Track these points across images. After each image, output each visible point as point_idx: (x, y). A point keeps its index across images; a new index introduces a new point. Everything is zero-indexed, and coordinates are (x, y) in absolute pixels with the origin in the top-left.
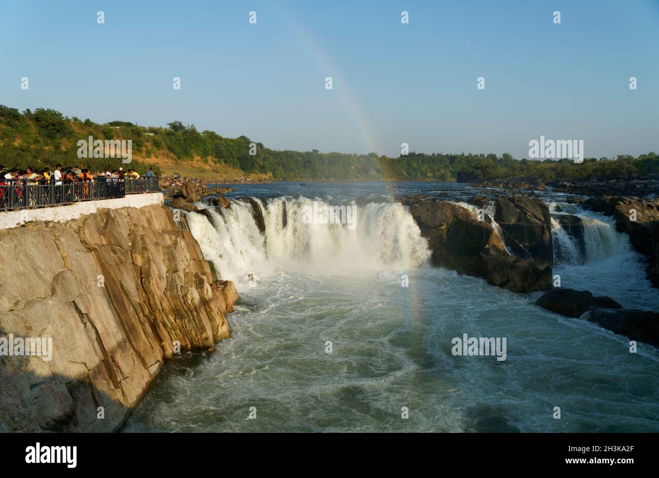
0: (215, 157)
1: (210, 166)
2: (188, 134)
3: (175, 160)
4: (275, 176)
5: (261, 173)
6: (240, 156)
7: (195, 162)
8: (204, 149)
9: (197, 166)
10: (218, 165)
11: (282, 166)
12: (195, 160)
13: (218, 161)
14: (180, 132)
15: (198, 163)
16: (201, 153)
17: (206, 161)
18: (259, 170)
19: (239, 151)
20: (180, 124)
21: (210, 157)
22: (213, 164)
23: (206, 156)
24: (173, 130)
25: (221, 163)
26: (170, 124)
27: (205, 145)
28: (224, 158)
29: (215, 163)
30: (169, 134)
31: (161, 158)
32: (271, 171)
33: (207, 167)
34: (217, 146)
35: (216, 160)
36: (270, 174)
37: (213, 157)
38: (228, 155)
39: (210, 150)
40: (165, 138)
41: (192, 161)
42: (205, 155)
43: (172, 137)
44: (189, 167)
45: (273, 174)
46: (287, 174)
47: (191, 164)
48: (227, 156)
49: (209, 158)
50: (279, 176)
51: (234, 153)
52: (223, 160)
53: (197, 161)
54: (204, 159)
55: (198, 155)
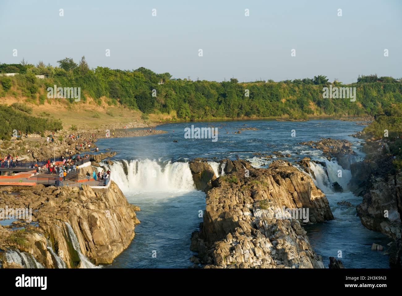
0: (110, 97)
1: (104, 108)
2: (80, 73)
3: (67, 104)
4: (179, 115)
5: (163, 112)
6: (138, 94)
7: (88, 104)
8: (98, 89)
9: (90, 109)
10: (112, 106)
11: (189, 103)
12: (88, 102)
13: (113, 102)
14: (71, 71)
15: (90, 105)
16: (94, 93)
17: (99, 103)
18: (160, 110)
19: (136, 88)
20: (71, 61)
21: (104, 97)
22: (106, 105)
23: (99, 97)
24: (63, 70)
25: (115, 104)
26: (61, 62)
27: (98, 84)
28: (119, 98)
29: (109, 103)
30: (59, 75)
31: (53, 104)
32: (175, 109)
33: (101, 109)
34: (111, 84)
35: (110, 100)
36: (174, 113)
37: (107, 97)
38: (124, 93)
39: (104, 89)
40: (57, 80)
41: (84, 103)
42: (98, 95)
43: (64, 78)
44: (82, 111)
45: (178, 113)
46: (194, 113)
47: (84, 107)
48: (122, 95)
49: (103, 99)
50: (184, 116)
51: (131, 91)
52: (119, 100)
53: (90, 103)
54: (97, 100)
55: (91, 96)
